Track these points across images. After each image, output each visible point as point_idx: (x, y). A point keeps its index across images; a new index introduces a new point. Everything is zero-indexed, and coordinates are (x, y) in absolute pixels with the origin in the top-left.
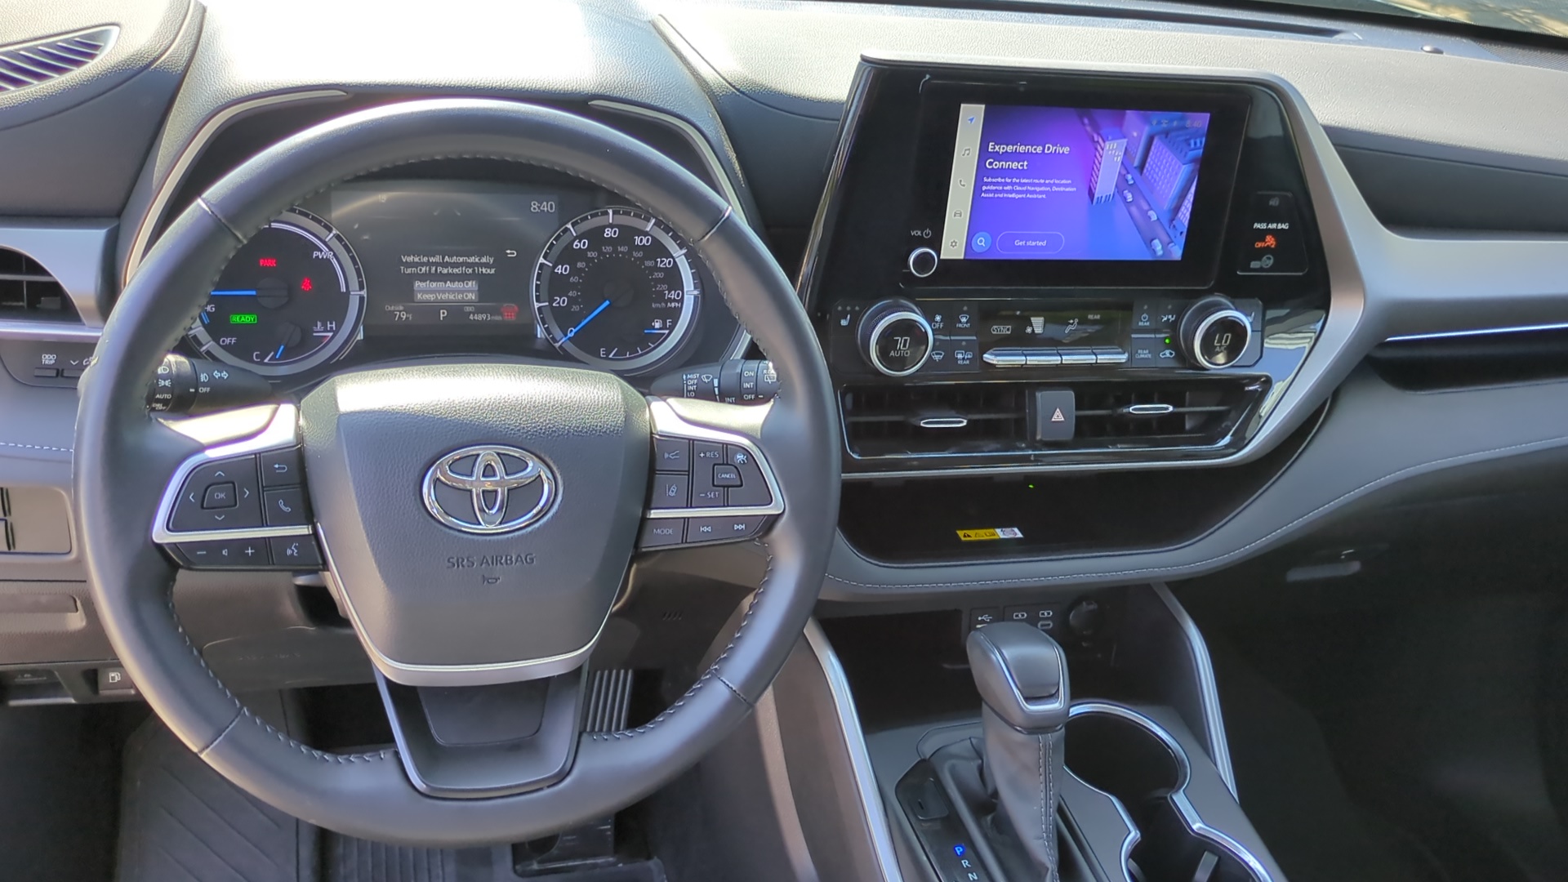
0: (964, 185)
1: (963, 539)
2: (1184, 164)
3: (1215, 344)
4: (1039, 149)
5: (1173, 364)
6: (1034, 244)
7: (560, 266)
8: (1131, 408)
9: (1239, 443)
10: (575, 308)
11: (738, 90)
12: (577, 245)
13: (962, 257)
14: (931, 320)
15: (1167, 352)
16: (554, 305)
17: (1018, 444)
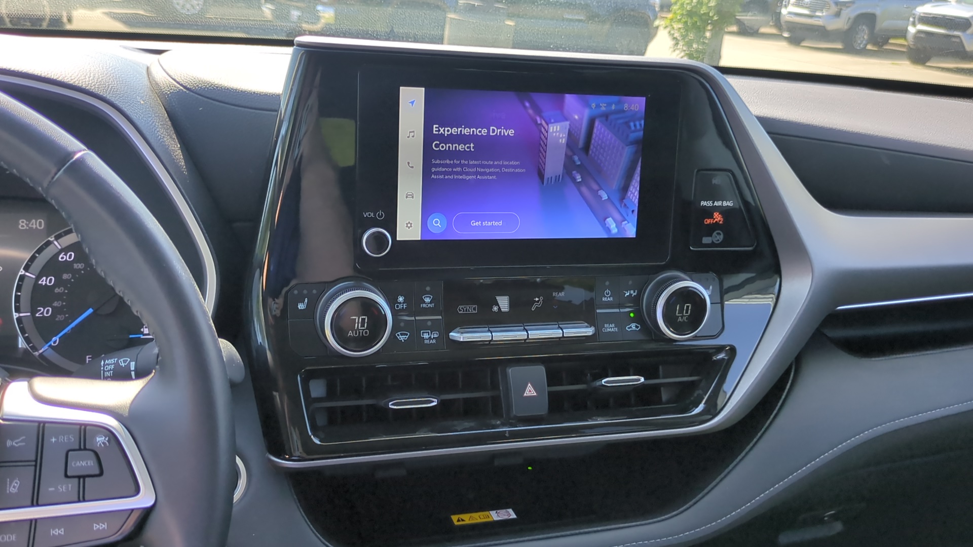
0: (412, 167)
1: (456, 523)
2: (627, 146)
3: (677, 315)
4: (484, 132)
5: (641, 337)
6: (490, 224)
7: (45, 278)
8: (603, 381)
9: (712, 410)
10: (60, 318)
11: (185, 87)
12: (62, 258)
13: (420, 239)
14: (392, 302)
15: (633, 326)
16: (37, 315)
17: (493, 422)
